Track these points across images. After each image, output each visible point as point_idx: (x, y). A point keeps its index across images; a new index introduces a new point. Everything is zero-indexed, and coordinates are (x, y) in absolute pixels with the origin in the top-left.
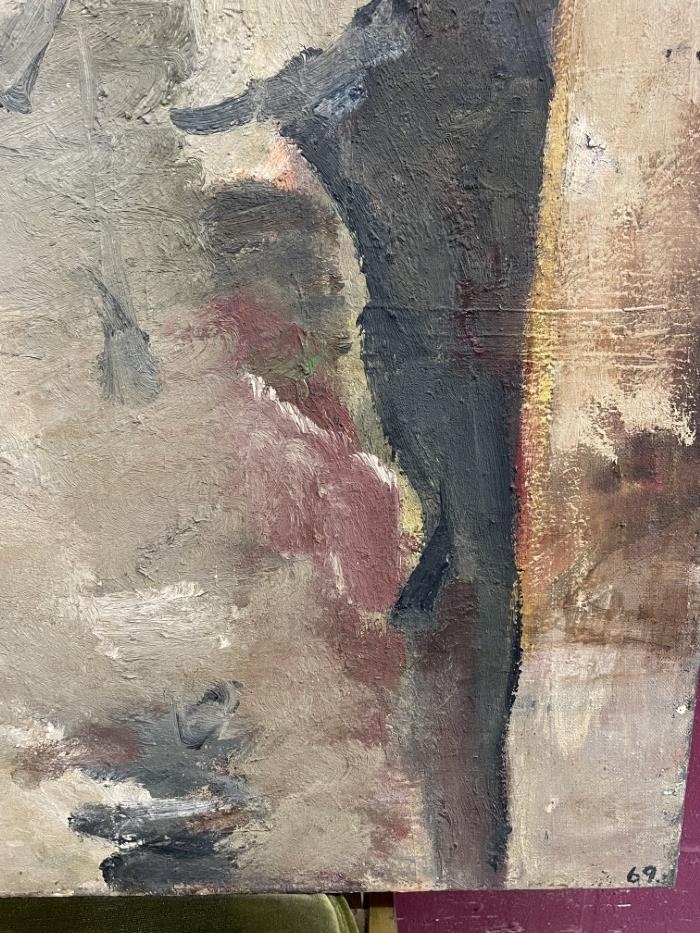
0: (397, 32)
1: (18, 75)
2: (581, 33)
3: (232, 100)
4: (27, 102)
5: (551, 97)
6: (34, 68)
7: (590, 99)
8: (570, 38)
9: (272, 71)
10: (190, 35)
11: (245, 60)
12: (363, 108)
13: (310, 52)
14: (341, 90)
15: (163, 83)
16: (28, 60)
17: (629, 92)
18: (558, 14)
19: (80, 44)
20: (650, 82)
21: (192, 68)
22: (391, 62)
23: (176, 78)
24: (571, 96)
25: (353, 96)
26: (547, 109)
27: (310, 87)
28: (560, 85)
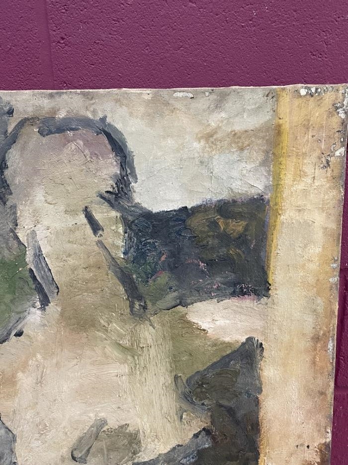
0: (207, 440)
1: (83, 453)
2: (268, 441)
3: (153, 459)
4: (86, 460)
5: (259, 458)
6: (88, 451)
7: (272, 459)
8: (264, 441)
9: (166, 451)
10: (140, 442)
11: (157, 449)
12: (196, 462)
13: (179, 446)
14: (189, 456)
15: (130, 455)
16: (87, 448)
17: (285, 457)
18: (260, 435)
19: (103, 444)
20: (292, 454)
21: (140, 451)
22: (205, 448)
23: (134, 453)
24: (266, 458)
25: (193, 458)
26: (258, 462)
27: (178, 456)
28: (262, 455)
